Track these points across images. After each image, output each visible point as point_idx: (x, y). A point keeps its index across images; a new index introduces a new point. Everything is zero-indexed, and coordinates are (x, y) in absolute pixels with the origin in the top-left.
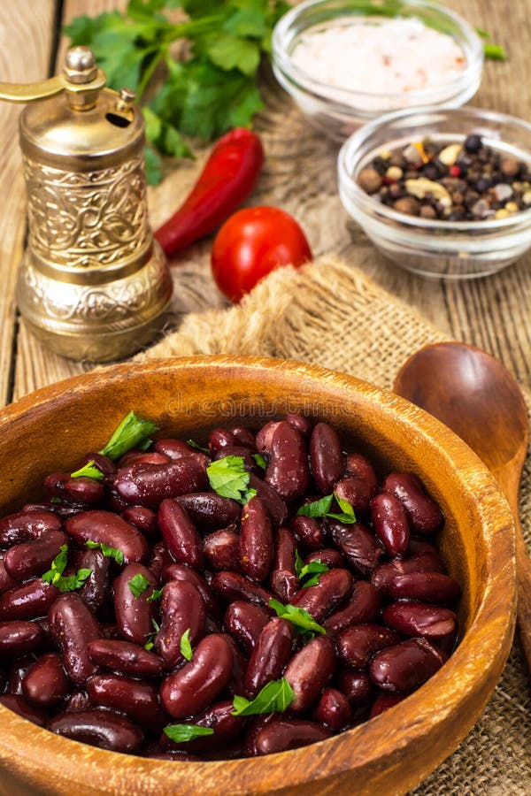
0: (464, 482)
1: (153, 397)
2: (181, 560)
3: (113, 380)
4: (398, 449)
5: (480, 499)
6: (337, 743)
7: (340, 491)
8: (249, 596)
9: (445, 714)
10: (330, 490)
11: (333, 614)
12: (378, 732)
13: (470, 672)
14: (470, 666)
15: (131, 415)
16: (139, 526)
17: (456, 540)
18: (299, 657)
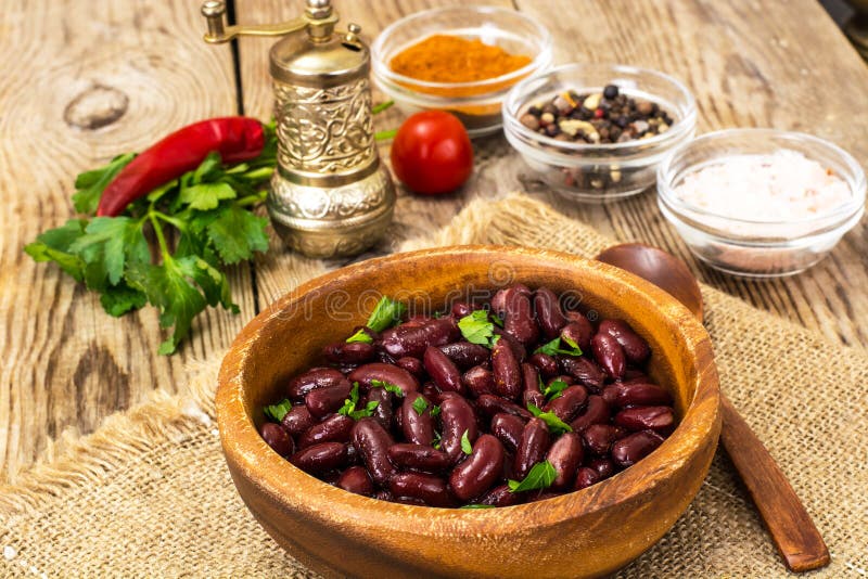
0: (666, 314)
1: (401, 283)
2: (448, 388)
4: (607, 302)
5: (681, 324)
6: (602, 487)
7: (566, 333)
8: (508, 410)
9: (681, 463)
10: (557, 334)
11: (575, 419)
12: (633, 477)
13: (695, 434)
14: (695, 430)
15: (385, 298)
16: (408, 369)
17: (665, 361)
18: (557, 445)
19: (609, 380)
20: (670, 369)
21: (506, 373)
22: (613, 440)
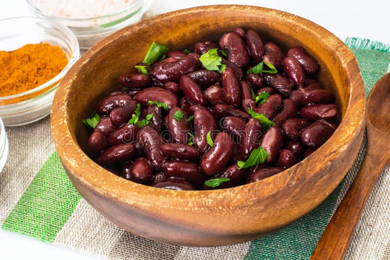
0: (327, 43)
1: (162, 33)
2: (196, 103)
3: (142, 27)
4: (289, 36)
5: (337, 50)
6: (297, 168)
7: (266, 60)
8: (233, 113)
9: (345, 147)
10: (261, 60)
11: (277, 115)
12: (316, 159)
13: (353, 126)
14: (352, 123)
15: (154, 43)
16: (171, 90)
17: (328, 73)
18: (266, 136)
19: (295, 87)
20: (332, 77)
21: (231, 90)
22: (301, 128)
